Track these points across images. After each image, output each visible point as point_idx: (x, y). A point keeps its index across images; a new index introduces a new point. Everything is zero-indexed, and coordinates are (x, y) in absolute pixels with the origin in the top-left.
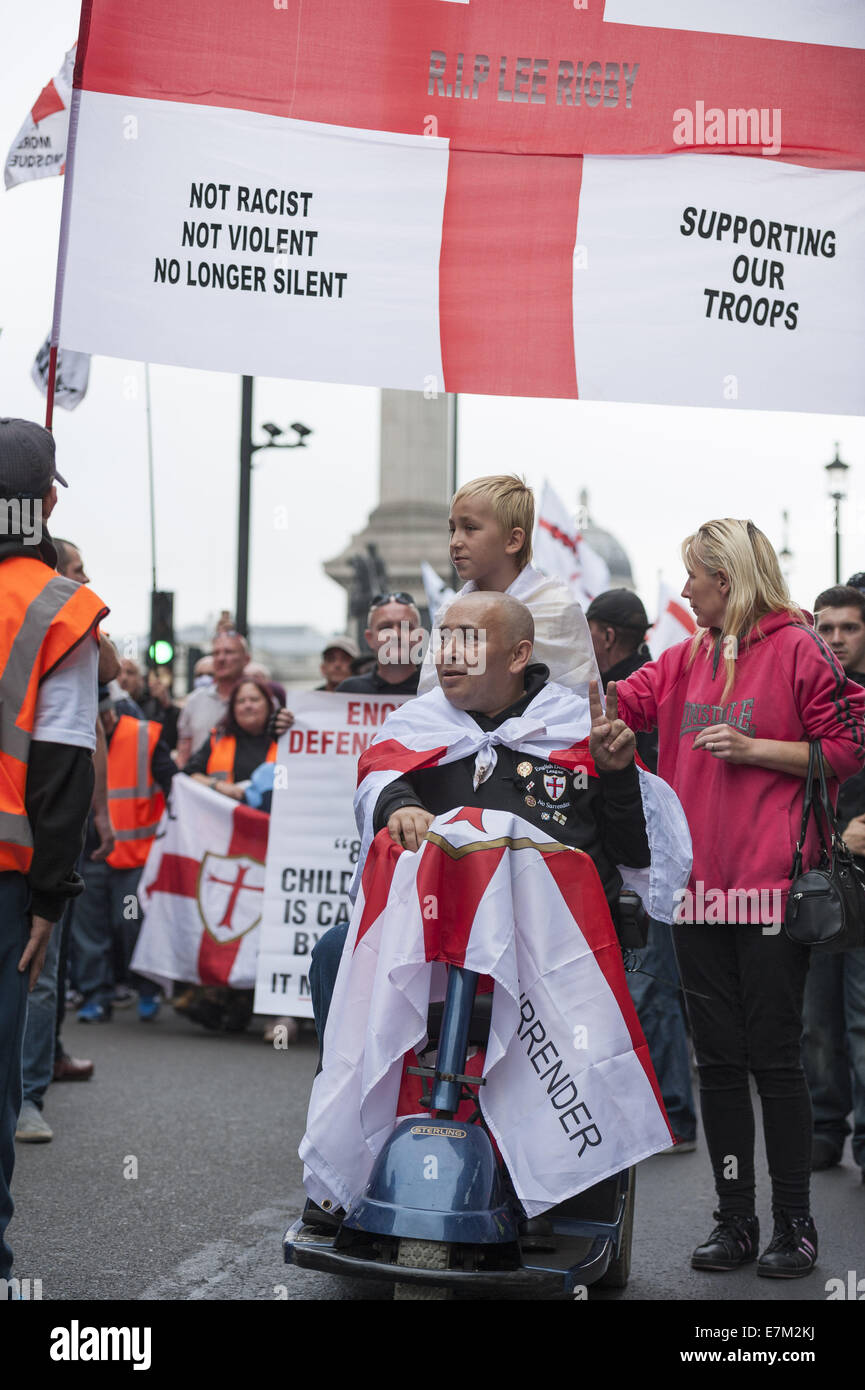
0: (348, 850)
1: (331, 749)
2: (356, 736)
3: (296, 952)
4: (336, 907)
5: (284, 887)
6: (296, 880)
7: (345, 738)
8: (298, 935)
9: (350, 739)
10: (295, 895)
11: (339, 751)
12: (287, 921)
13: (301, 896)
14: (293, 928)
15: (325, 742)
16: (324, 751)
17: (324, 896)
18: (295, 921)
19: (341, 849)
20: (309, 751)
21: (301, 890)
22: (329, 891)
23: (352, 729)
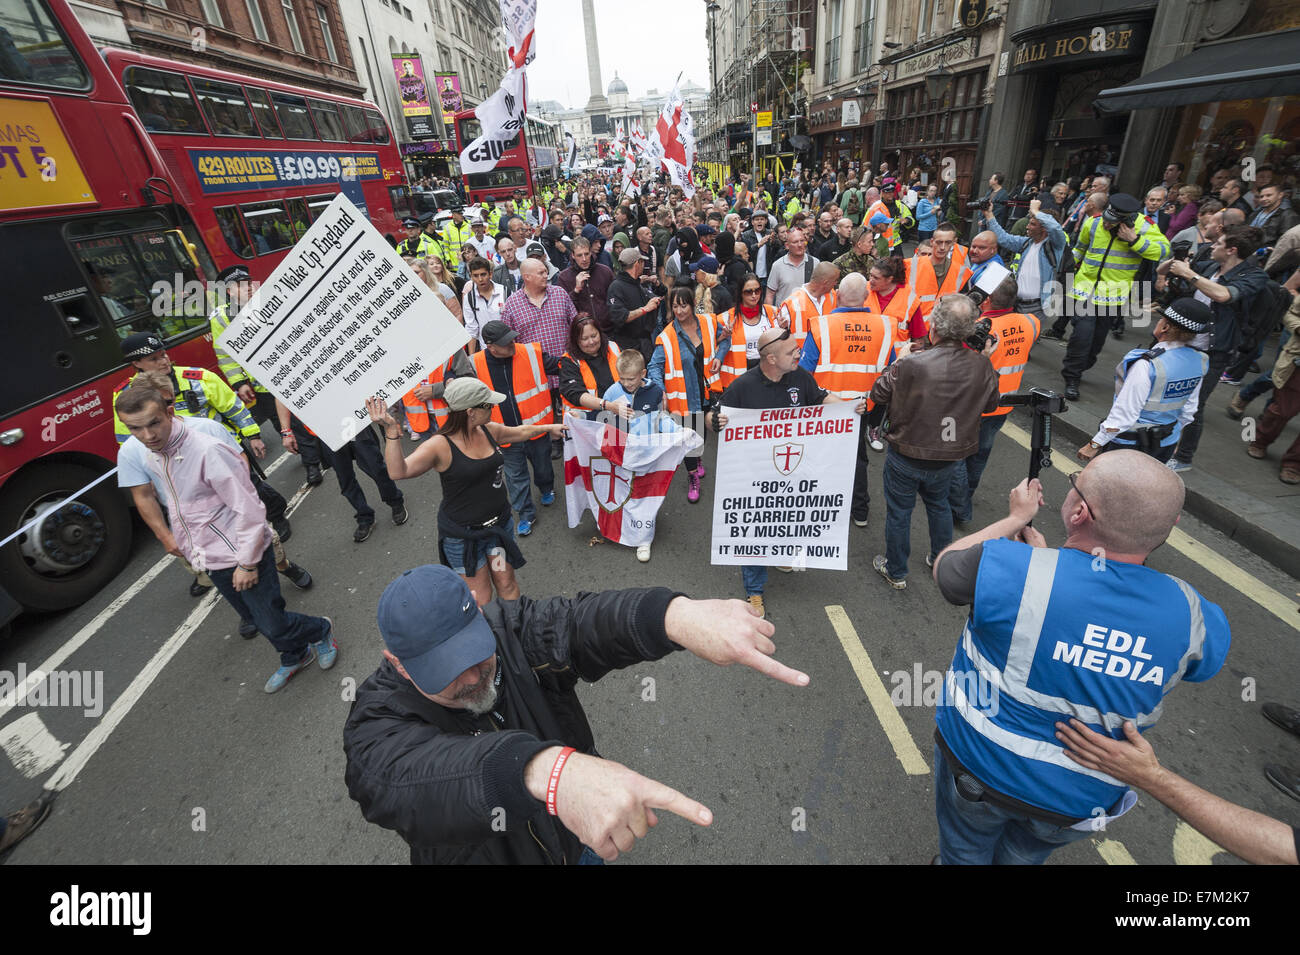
0: (761, 486)
1: (751, 436)
2: (766, 427)
3: (732, 536)
4: (753, 514)
5: (724, 508)
6: (731, 504)
7: (759, 429)
8: (733, 528)
9: (762, 429)
10: (731, 511)
11: (756, 437)
12: (726, 522)
13: (734, 511)
14: (730, 525)
15: (747, 433)
16: (746, 438)
17: (747, 510)
18: (731, 522)
19: (756, 486)
20: (737, 438)
21: (734, 508)
22: (749, 507)
23: (763, 424)
